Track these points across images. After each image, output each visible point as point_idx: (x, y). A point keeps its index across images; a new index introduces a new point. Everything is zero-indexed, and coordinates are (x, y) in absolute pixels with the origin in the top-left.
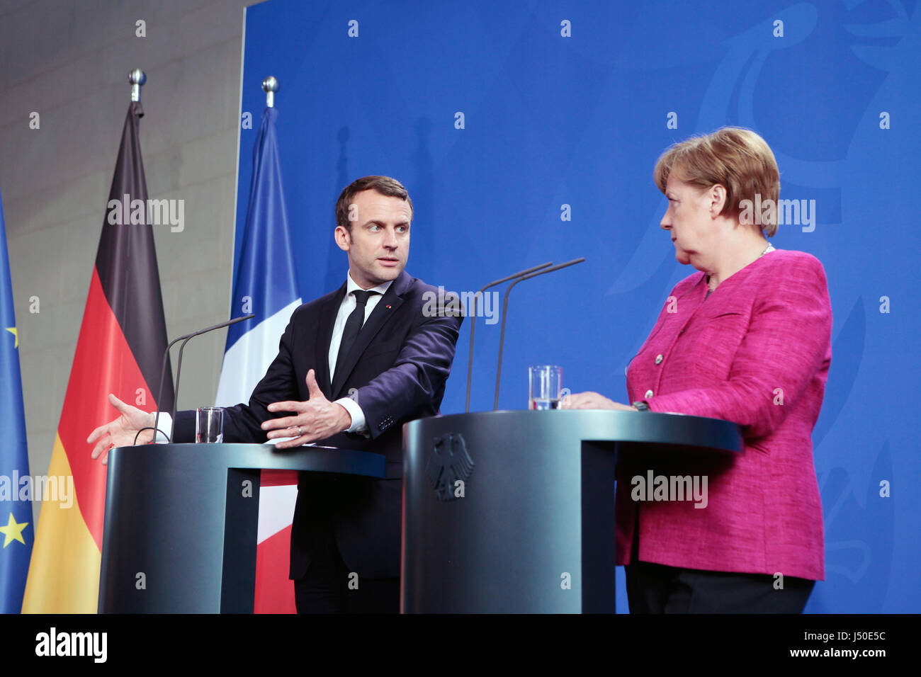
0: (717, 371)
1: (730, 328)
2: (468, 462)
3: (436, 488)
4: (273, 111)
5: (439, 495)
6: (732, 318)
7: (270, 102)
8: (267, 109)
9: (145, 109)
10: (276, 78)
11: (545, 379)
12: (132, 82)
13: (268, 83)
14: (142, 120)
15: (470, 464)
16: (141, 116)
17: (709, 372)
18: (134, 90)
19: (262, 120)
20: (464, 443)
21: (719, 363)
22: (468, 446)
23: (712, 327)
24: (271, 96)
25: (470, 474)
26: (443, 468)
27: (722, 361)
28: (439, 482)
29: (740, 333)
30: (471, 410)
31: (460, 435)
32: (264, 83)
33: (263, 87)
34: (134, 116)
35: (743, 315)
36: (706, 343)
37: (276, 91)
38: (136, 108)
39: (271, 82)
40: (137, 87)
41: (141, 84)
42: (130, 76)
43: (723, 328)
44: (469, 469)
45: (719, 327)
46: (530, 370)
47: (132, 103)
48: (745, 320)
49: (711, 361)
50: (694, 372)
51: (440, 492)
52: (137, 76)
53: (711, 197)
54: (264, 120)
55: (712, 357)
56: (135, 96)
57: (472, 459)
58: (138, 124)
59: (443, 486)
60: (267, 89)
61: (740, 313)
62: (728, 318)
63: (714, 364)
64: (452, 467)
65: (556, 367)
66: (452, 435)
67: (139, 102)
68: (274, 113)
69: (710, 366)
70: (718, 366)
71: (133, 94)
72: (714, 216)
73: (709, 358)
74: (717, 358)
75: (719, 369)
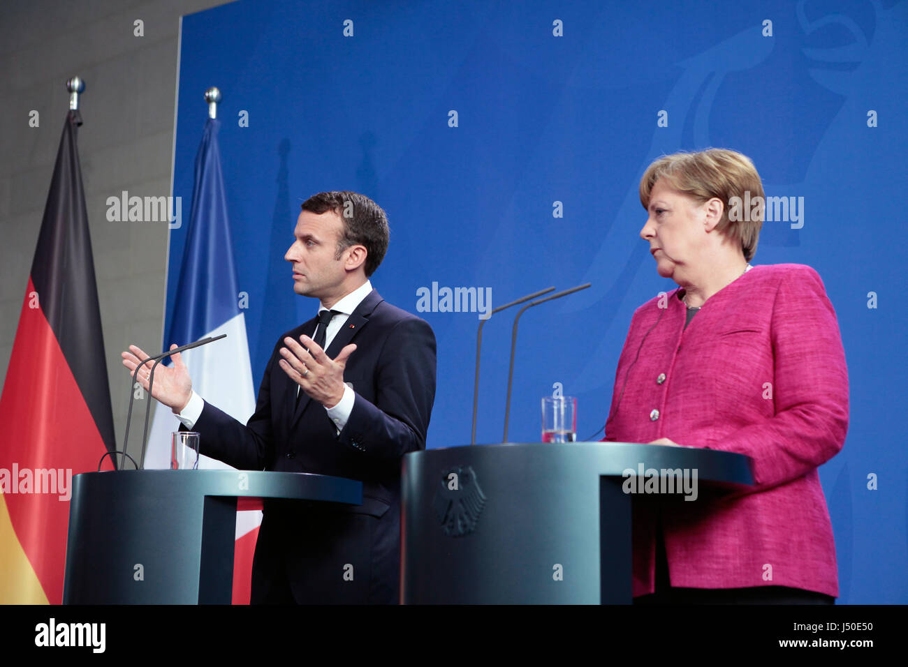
0: (739, 386)
1: (748, 345)
2: (480, 496)
3: (444, 523)
4: (215, 122)
5: (447, 530)
6: (748, 335)
7: (213, 113)
8: (210, 120)
9: (83, 117)
10: (219, 88)
11: (559, 410)
12: (71, 90)
13: (211, 94)
14: (80, 129)
15: (481, 498)
16: (80, 124)
17: (731, 387)
18: (73, 98)
19: (204, 131)
20: (475, 477)
21: (741, 378)
22: (479, 479)
23: (727, 344)
24: (213, 107)
25: (482, 509)
26: (451, 503)
27: (743, 376)
28: (446, 517)
29: (759, 350)
30: (478, 441)
31: (470, 468)
32: (207, 94)
33: (205, 98)
34: (72, 123)
35: (760, 332)
36: (723, 359)
37: (219, 103)
38: (75, 117)
39: (214, 93)
40: (75, 95)
41: (80, 92)
42: (68, 84)
43: (739, 345)
44: (480, 503)
45: (734, 343)
46: (543, 400)
47: (71, 111)
48: (763, 337)
49: (732, 376)
50: (714, 387)
51: (449, 527)
52: (76, 83)
53: (705, 210)
54: (207, 131)
55: (733, 372)
56: (74, 105)
57: (483, 492)
58: (76, 133)
59: (452, 521)
60: (209, 100)
61: (757, 330)
62: (744, 335)
63: (736, 379)
64: (461, 501)
65: (570, 397)
66: (462, 468)
67: (77, 111)
68: (217, 124)
69: (732, 382)
70: (740, 381)
71: (71, 102)
72: (708, 229)
73: (731, 374)
74: (738, 373)
75: (741, 384)
